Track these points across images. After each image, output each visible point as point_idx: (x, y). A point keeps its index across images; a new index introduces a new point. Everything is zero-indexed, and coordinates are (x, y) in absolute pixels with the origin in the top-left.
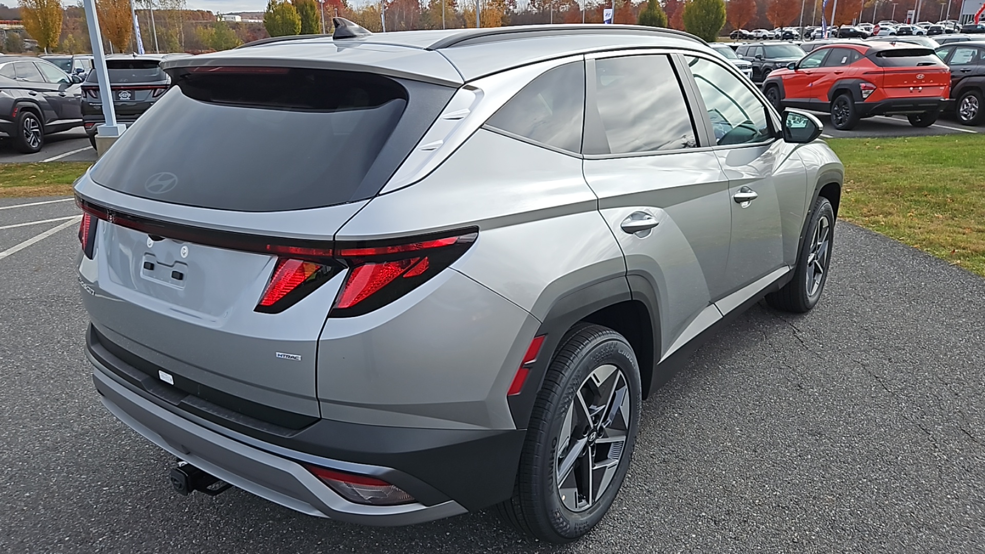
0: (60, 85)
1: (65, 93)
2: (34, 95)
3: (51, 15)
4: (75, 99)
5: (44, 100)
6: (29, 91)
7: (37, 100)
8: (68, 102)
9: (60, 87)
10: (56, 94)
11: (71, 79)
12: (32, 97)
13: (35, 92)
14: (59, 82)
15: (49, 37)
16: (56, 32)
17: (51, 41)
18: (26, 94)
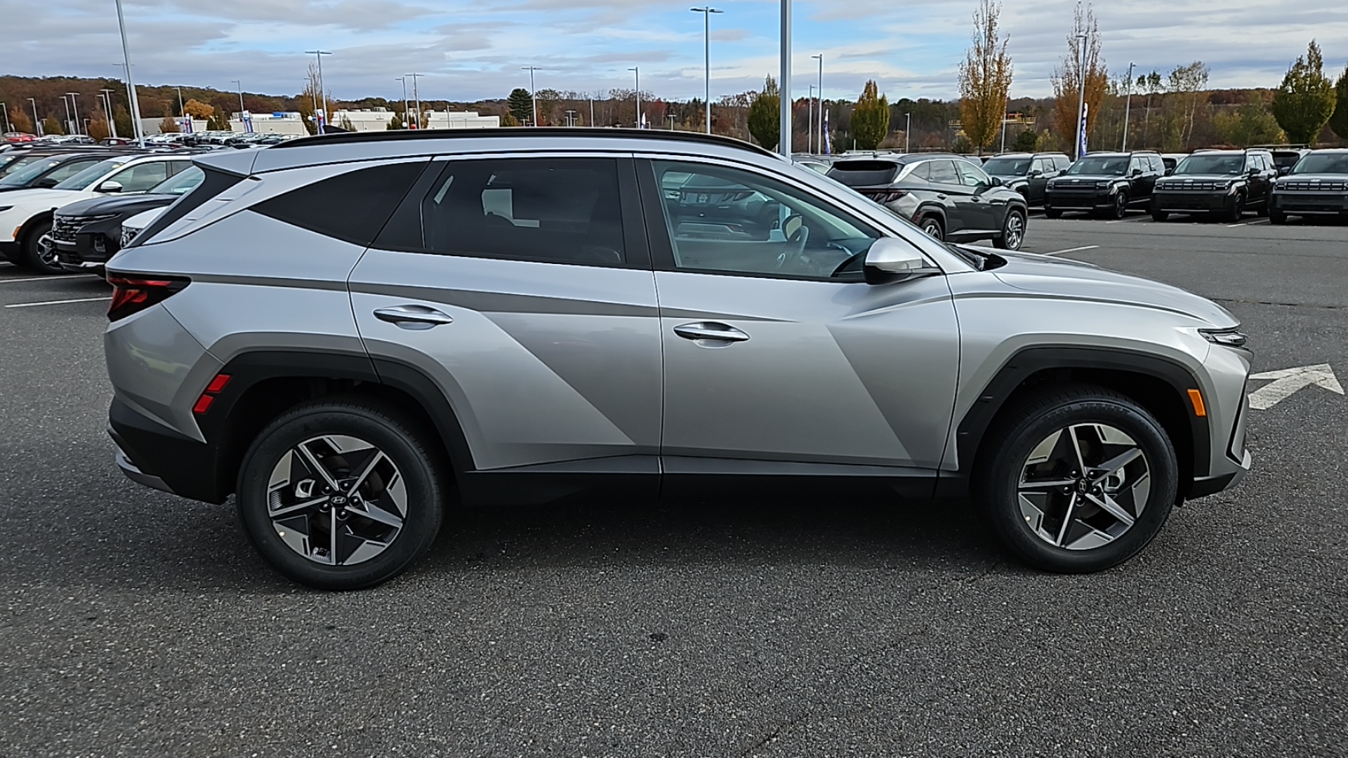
0: (976, 188)
1: (979, 198)
2: (943, 198)
3: (992, 107)
4: (990, 207)
5: (954, 205)
6: (938, 194)
7: (946, 205)
8: (981, 209)
9: (977, 190)
10: (968, 200)
11: (991, 180)
12: (939, 201)
13: (945, 195)
14: (975, 186)
15: (983, 135)
16: (993, 127)
17: (985, 139)
18: (934, 198)
